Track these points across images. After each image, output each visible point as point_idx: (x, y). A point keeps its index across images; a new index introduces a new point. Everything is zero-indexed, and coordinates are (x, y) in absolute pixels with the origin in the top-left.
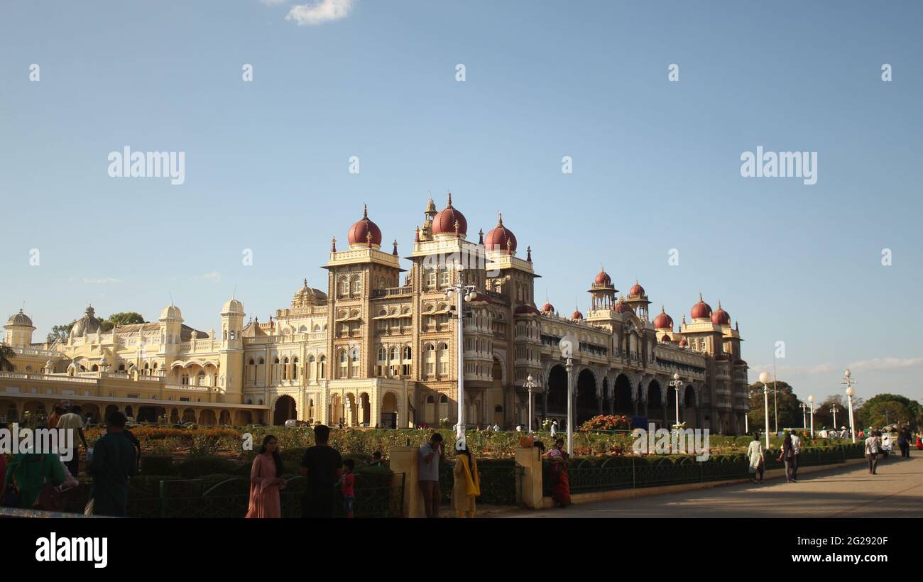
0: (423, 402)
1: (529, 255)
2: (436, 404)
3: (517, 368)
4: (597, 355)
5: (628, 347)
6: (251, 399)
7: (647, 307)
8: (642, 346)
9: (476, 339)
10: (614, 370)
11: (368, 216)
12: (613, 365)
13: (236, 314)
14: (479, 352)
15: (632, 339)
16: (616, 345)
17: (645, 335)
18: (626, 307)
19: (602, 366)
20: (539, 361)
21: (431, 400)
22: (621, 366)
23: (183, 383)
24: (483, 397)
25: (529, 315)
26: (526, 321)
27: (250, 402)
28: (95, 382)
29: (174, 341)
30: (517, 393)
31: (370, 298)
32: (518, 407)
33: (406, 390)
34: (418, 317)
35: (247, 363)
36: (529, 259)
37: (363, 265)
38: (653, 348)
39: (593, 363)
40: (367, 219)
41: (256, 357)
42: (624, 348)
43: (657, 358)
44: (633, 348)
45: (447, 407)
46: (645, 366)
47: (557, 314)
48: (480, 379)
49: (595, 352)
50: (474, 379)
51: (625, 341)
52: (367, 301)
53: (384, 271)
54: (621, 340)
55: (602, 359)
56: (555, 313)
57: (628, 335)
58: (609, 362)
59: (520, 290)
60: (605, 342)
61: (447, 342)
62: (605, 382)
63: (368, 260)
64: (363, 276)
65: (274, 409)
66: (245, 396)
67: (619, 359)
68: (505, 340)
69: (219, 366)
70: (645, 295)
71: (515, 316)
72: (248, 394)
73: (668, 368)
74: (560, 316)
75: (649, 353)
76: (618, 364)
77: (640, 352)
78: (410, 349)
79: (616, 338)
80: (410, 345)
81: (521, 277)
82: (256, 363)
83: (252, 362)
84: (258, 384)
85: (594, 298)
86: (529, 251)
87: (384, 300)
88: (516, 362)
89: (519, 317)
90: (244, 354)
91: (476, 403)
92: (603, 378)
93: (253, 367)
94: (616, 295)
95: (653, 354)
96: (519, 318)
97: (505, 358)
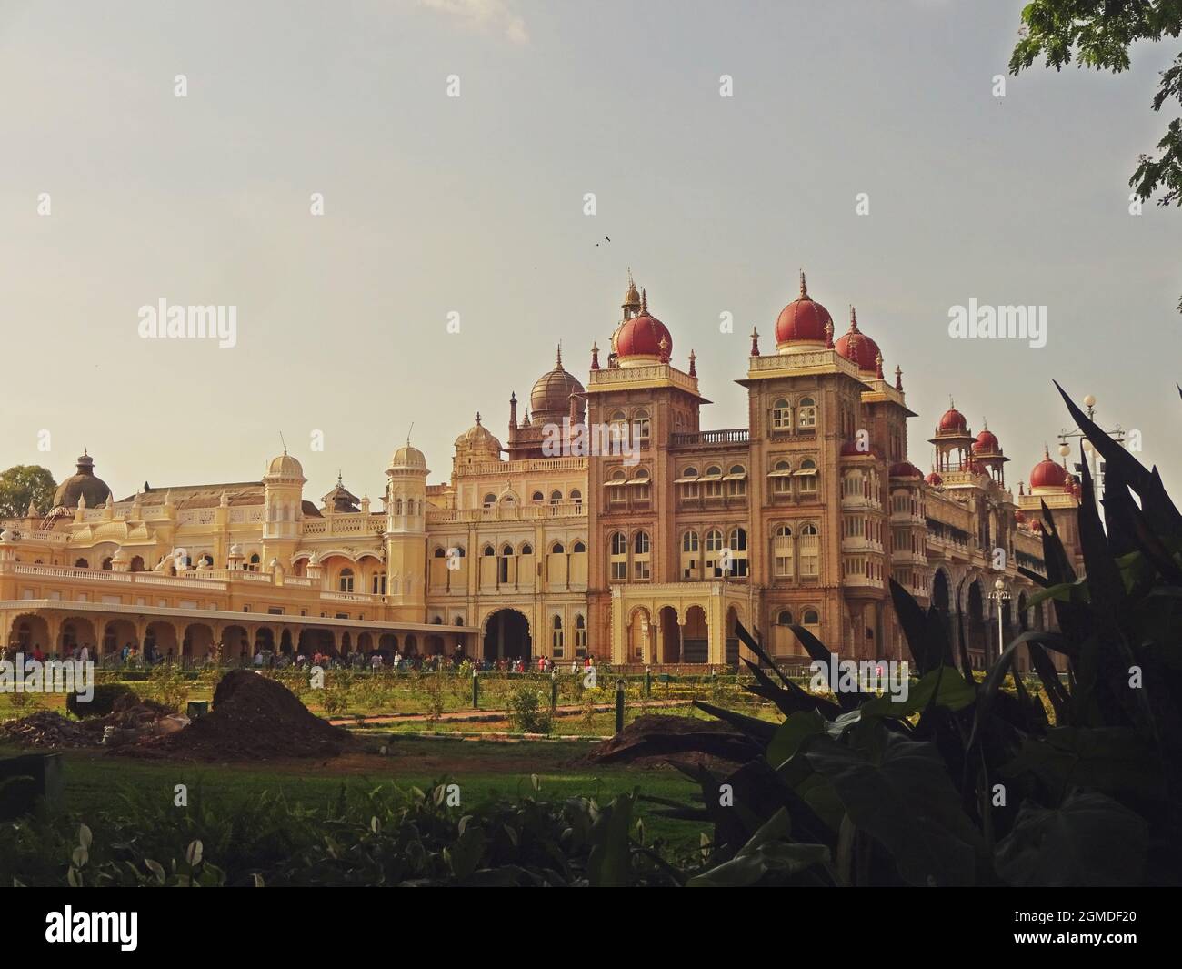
0: (773, 625)
1: (899, 378)
3: (895, 566)
4: (959, 546)
5: (988, 533)
6: (442, 616)
7: (1003, 467)
8: (1001, 532)
10: (972, 570)
12: (973, 562)
13: (417, 471)
14: (867, 538)
15: (992, 519)
16: (976, 529)
17: (1004, 513)
18: (979, 466)
19: (962, 563)
20: (925, 557)
21: (786, 618)
22: (982, 564)
24: (863, 614)
25: (907, 479)
26: (910, 489)
27: (438, 621)
28: (223, 587)
29: (292, 516)
31: (667, 447)
32: (895, 630)
34: (761, 479)
35: (432, 556)
36: (900, 386)
37: (655, 392)
38: (1011, 534)
39: (953, 559)
41: (449, 543)
42: (984, 533)
43: (1016, 551)
44: (992, 534)
46: (1007, 565)
48: (871, 584)
49: (957, 540)
50: (862, 584)
51: (985, 522)
52: (664, 454)
53: (682, 403)
54: (981, 521)
55: (963, 551)
57: (987, 514)
58: (972, 556)
59: (893, 437)
60: (966, 524)
61: (816, 523)
62: (960, 588)
63: (664, 383)
64: (655, 410)
65: (484, 632)
66: (431, 611)
67: (980, 551)
69: (385, 559)
70: (999, 447)
71: (891, 481)
72: (436, 608)
75: (1008, 542)
76: (979, 560)
78: (742, 533)
79: (977, 517)
80: (744, 526)
81: (895, 413)
83: (440, 553)
84: (452, 591)
85: (937, 453)
86: (898, 372)
87: (692, 450)
88: (892, 555)
89: (898, 481)
90: (427, 540)
93: (441, 561)
95: (1012, 544)
96: (898, 485)
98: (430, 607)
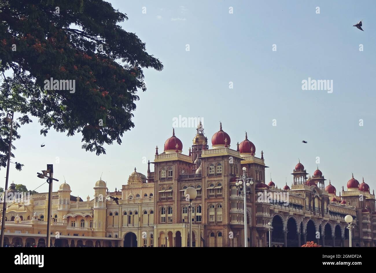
0: (208, 236)
1: (262, 155)
2: (216, 237)
3: (257, 217)
4: (298, 210)
5: (314, 205)
6: (111, 235)
7: (324, 182)
8: (322, 205)
9: (237, 202)
10: (307, 218)
11: (175, 135)
12: (306, 215)
13: (103, 188)
14: (239, 209)
15: (316, 200)
16: (307, 204)
17: (323, 198)
18: (312, 182)
19: (300, 216)
20: (269, 213)
21: (212, 235)
22: (310, 216)
23: (72, 226)
24: (240, 233)
25: (263, 188)
27: (110, 236)
28: (31, 226)
29: (66, 203)
30: (257, 231)
31: (178, 179)
32: (257, 238)
33: (199, 229)
34: (205, 190)
35: (108, 215)
36: (262, 158)
37: (174, 162)
38: (327, 205)
39: (295, 214)
40: (175, 137)
41: (113, 211)
42: (312, 205)
43: (329, 211)
44: (316, 206)
45: (221, 239)
46: (323, 216)
47: (277, 187)
48: (239, 224)
49: (297, 208)
50: (236, 224)
51: (312, 202)
52: (177, 181)
53: (184, 165)
54: (310, 201)
55: (300, 212)
56: (275, 187)
57: (314, 198)
58: (304, 213)
59: (258, 175)
60: (302, 202)
61: (221, 204)
62: (302, 224)
63: (176, 159)
64: (174, 168)
65: (124, 240)
66: (108, 233)
67: (309, 212)
68: (251, 202)
69: (93, 216)
70: (323, 175)
71: (256, 189)
72: (110, 232)
73: (336, 217)
74: (278, 188)
75: (325, 208)
76: (309, 215)
77: (320, 207)
78: (200, 207)
79: (307, 200)
80: (201, 205)
81: (259, 168)
82: (114, 215)
83: (111, 214)
84: (114, 227)
85: (294, 178)
86: (262, 153)
87: (186, 181)
88: (256, 214)
90: (107, 210)
91: (237, 237)
92: (300, 222)
93: (112, 217)
94: (307, 176)
95: (327, 208)
96: (258, 190)
97: (251, 213)
98: (107, 232)
